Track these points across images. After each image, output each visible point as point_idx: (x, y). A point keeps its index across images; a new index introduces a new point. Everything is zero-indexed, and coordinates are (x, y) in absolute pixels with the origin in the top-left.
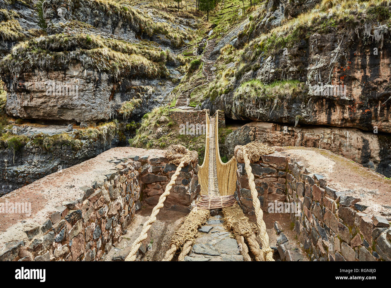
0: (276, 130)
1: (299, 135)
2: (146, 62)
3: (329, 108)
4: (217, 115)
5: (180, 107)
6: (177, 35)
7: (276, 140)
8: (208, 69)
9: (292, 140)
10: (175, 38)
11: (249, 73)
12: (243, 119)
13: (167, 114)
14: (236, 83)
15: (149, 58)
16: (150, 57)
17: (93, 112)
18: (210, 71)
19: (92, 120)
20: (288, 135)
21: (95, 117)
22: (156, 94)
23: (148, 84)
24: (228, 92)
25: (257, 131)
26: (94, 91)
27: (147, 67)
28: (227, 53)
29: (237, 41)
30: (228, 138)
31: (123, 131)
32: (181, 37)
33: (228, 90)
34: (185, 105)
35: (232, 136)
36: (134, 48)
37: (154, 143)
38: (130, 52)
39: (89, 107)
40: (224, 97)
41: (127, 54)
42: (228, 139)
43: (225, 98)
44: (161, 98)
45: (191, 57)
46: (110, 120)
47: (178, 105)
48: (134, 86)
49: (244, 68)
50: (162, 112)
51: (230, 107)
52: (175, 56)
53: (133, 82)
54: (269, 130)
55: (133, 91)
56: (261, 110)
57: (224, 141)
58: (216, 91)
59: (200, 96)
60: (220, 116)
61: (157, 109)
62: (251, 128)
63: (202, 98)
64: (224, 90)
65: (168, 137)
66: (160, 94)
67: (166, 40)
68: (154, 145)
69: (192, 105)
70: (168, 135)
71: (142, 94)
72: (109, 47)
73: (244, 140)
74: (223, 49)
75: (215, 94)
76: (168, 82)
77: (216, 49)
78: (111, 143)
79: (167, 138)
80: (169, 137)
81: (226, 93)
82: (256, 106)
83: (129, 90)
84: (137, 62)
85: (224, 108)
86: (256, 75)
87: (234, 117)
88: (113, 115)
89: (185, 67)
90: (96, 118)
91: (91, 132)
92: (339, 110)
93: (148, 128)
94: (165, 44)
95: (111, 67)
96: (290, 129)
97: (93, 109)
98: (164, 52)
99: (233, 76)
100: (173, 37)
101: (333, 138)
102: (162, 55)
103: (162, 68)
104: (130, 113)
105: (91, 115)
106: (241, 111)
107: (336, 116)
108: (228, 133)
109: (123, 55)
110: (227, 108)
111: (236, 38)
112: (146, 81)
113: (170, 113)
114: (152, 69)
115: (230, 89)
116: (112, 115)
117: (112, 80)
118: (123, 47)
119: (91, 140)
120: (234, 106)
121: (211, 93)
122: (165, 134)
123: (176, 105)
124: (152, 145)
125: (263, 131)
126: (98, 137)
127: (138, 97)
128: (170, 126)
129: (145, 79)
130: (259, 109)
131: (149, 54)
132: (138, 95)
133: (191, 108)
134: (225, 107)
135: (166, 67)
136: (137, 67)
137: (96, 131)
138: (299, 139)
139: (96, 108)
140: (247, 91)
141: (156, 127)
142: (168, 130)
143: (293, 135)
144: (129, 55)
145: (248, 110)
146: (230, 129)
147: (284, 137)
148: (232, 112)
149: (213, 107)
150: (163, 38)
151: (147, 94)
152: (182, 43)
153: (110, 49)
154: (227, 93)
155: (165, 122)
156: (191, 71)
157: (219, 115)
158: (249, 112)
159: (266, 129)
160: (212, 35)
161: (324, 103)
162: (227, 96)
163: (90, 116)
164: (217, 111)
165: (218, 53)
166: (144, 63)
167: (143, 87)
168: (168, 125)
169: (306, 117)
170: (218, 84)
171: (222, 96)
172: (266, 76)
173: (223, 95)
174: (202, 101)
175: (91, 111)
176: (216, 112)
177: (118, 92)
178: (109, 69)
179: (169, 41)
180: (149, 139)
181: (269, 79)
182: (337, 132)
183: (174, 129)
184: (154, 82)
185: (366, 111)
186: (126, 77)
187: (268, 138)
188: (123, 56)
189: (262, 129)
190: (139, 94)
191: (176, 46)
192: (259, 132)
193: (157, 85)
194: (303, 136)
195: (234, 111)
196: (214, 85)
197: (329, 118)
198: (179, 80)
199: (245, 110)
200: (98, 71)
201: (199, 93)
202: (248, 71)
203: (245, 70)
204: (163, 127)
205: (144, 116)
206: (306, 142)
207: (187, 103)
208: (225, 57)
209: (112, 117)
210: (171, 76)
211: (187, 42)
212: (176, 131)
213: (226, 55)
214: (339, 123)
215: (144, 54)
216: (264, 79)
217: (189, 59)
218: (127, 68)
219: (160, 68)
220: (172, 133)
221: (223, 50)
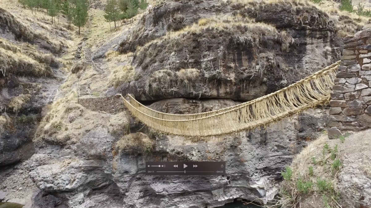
0: (185, 103)
1: (200, 105)
3: (218, 86)
6: (57, 42)
7: (185, 110)
9: (196, 109)
10: (55, 44)
11: (156, 64)
12: (153, 99)
13: (76, 102)
14: (144, 72)
15: (34, 58)
20: (193, 106)
22: (43, 90)
23: (35, 82)
25: (170, 105)
27: (33, 66)
29: (119, 48)
31: (13, 124)
32: (60, 44)
33: (138, 78)
36: (18, 47)
38: (14, 50)
41: (12, 52)
43: (136, 84)
44: (49, 94)
47: (82, 94)
48: (22, 82)
51: (143, 90)
52: (56, 59)
53: (20, 79)
54: (180, 104)
55: (21, 87)
56: (174, 89)
59: (101, 87)
62: (162, 104)
63: (103, 88)
64: (132, 78)
67: (47, 45)
69: (96, 94)
70: (82, 118)
71: (30, 90)
76: (53, 80)
77: (98, 54)
81: (136, 80)
82: (170, 86)
83: (17, 85)
84: (24, 60)
85: (136, 92)
86: (163, 65)
87: (143, 99)
89: (67, 69)
92: (223, 87)
94: (46, 48)
96: (194, 101)
98: (48, 55)
100: (53, 43)
101: (220, 106)
102: (46, 57)
103: (47, 68)
104: (21, 106)
106: (157, 91)
107: (222, 91)
109: (9, 52)
111: (116, 45)
112: (32, 78)
113: (80, 101)
114: (38, 68)
118: (8, 45)
121: (114, 83)
122: (78, 118)
125: (174, 105)
127: (27, 92)
129: (31, 77)
131: (34, 55)
132: (27, 90)
135: (50, 68)
138: (200, 108)
141: (67, 112)
143: (196, 106)
144: (14, 53)
145: (163, 90)
147: (191, 107)
148: (142, 94)
150: (44, 43)
151: (35, 90)
152: (61, 49)
154: (138, 80)
159: (178, 102)
161: (215, 82)
162: (138, 82)
164: (129, 95)
166: (31, 61)
167: (30, 83)
169: (205, 92)
171: (131, 83)
172: (174, 65)
173: (133, 82)
174: (105, 90)
177: (6, 87)
179: (50, 47)
181: (176, 67)
182: (222, 101)
184: (40, 80)
185: (238, 87)
186: (13, 73)
187: (180, 109)
189: (174, 104)
191: (57, 52)
192: (171, 106)
193: (43, 83)
194: (203, 106)
196: (113, 78)
197: (218, 93)
198: (63, 79)
199: (160, 90)
202: (154, 63)
203: (152, 62)
204: (75, 112)
206: (205, 109)
207: (90, 93)
210: (56, 76)
213: (112, 57)
214: (224, 95)
215: (29, 55)
216: (172, 67)
218: (14, 64)
221: (108, 54)
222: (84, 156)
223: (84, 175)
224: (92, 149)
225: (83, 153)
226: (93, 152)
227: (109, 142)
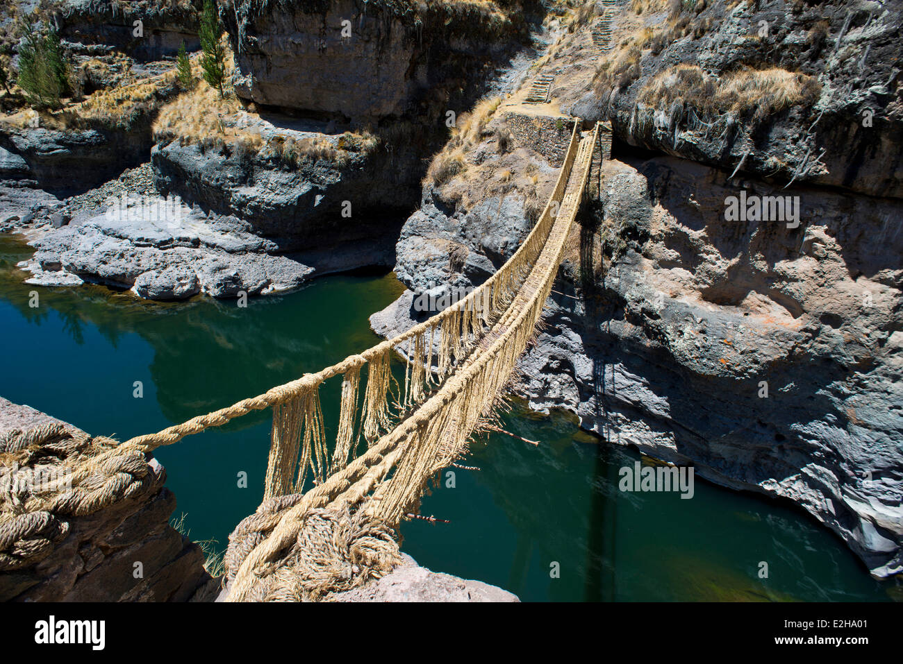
0: (714, 183)
2: (481, 1)
3: (860, 149)
4: (596, 131)
5: (530, 106)
11: (683, 42)
12: (649, 148)
13: (501, 118)
19: (371, 115)
23: (484, 51)
24: (629, 83)
25: (673, 178)
26: (377, 59)
27: (483, 14)
34: (543, 101)
37: (468, 172)
40: (617, 95)
46: (404, 118)
49: (676, 27)
50: (493, 113)
51: (625, 119)
56: (689, 135)
59: (574, 85)
60: (603, 135)
62: (660, 169)
71: (468, 71)
73: (641, 194)
75: (604, 84)
83: (444, 60)
85: (613, 118)
86: (698, 47)
87: (631, 141)
90: (379, 113)
92: (885, 157)
99: (648, 47)
106: (646, 130)
107: (874, 169)
110: (619, 118)
112: (480, 43)
113: (508, 117)
115: (634, 78)
117: (410, 39)
120: (634, 115)
121: (597, 81)
122: (491, 157)
127: (462, 75)
128: (504, 143)
129: (478, 40)
130: (685, 131)
134: (616, 116)
135: (523, 16)
136: (465, 10)
140: (668, 86)
148: (628, 127)
151: (478, 71)
154: (626, 86)
155: (497, 133)
156: (573, 28)
157: (601, 131)
161: (851, 134)
162: (624, 92)
164: (598, 124)
166: (479, 4)
167: (472, 54)
168: (500, 140)
169: (792, 163)
171: (614, 92)
172: (721, 54)
173: (616, 89)
174: (576, 97)
177: (422, 64)
178: (406, 14)
181: (725, 62)
182: (861, 206)
186: (441, 33)
192: (676, 183)
195: (632, 127)
197: (851, 173)
200: (385, 19)
201: (575, 79)
203: (676, 34)
204: (490, 142)
207: (547, 97)
210: (532, 37)
214: (876, 187)
216: (714, 60)
222: (474, 244)
223: (466, 279)
224: (488, 234)
225: (474, 237)
226: (487, 241)
227: (517, 230)
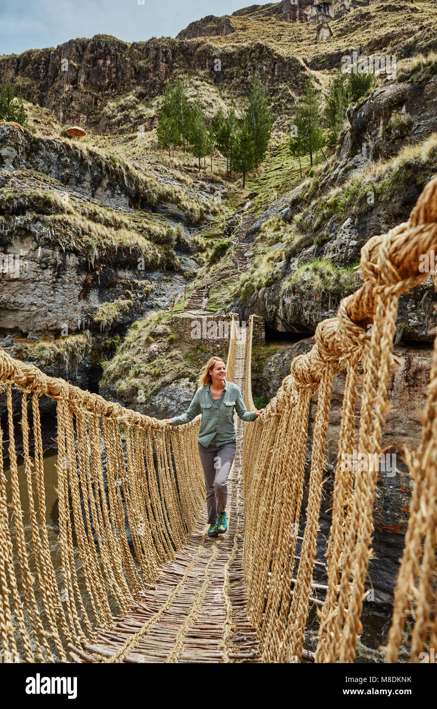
1: (402, 360)
2: (143, 242)
4: (251, 324)
5: (190, 312)
6: (195, 206)
8: (241, 254)
10: (192, 210)
11: (310, 250)
12: (297, 331)
13: (168, 322)
14: (286, 269)
15: (148, 236)
16: (150, 235)
17: (50, 316)
18: (243, 256)
19: (48, 330)
21: (52, 326)
22: (156, 294)
23: (145, 278)
24: (272, 283)
26: (54, 282)
27: (144, 251)
28: (273, 229)
29: (288, 211)
30: (269, 363)
31: (99, 349)
32: (201, 210)
33: (272, 280)
34: (200, 308)
35: (276, 360)
36: (126, 220)
37: (142, 369)
38: (118, 226)
39: (44, 309)
40: (264, 293)
41: (113, 228)
42: (270, 365)
43: (266, 294)
44: (164, 301)
45: (215, 240)
46: (78, 331)
47: (188, 308)
48: (121, 279)
49: (301, 242)
50: (160, 319)
51: (274, 310)
52: (189, 237)
53: (121, 273)
55: (119, 288)
56: (331, 313)
57: (262, 369)
58: (251, 285)
59: (225, 294)
60: (257, 326)
61: (153, 315)
63: (227, 297)
64: (264, 281)
65: (167, 359)
66: (164, 295)
67: (177, 212)
68: (143, 373)
69: (211, 309)
70: (168, 356)
71: (133, 293)
72: (84, 214)
74: (265, 223)
75: (250, 290)
76: (178, 277)
77: (256, 225)
78: (77, 369)
79: (164, 361)
80: (169, 360)
81: (268, 285)
82: (322, 306)
83: (113, 285)
84: (128, 241)
85: (263, 312)
86: (322, 252)
87: (280, 328)
88: (84, 324)
89: (205, 254)
90: (54, 327)
91: (43, 348)
93: (135, 344)
94: (175, 218)
95: (84, 245)
97: (50, 311)
98: (174, 229)
99: (281, 260)
100: (189, 208)
102: (170, 233)
103: (168, 255)
104: (112, 321)
105: (47, 321)
106: (294, 314)
108: (270, 354)
109: (105, 228)
110: (269, 310)
111: (286, 206)
112: (142, 272)
113: (173, 321)
114: (153, 254)
115: (276, 279)
116: (82, 322)
117: (83, 267)
118: (107, 217)
119: (43, 362)
120: (281, 307)
121: (243, 289)
122: (162, 355)
123: (185, 308)
124: (139, 373)
126: (56, 359)
127: (128, 296)
128: (171, 341)
130: (328, 310)
131: (149, 232)
132: (128, 293)
133: (209, 313)
134: (266, 310)
135: (175, 253)
136: (128, 248)
137: (52, 348)
138: (401, 367)
139: (55, 310)
140: (306, 279)
141: (148, 342)
142: (168, 348)
144: (116, 230)
145: (306, 313)
146: (272, 347)
148: (277, 318)
149: (246, 312)
150: (172, 208)
151: (141, 293)
152: (202, 218)
153: (85, 218)
154: (271, 286)
155: (165, 334)
156: (214, 260)
157: (255, 323)
158: (310, 315)
160: (249, 208)
162: (270, 290)
163: (45, 322)
164: (252, 317)
165: (258, 230)
166: (140, 243)
167: (136, 281)
168: (168, 339)
170: (256, 274)
171: (261, 291)
173: (263, 289)
174: (227, 302)
175: (46, 316)
176: (250, 318)
177: (94, 287)
178: (79, 248)
179: (182, 214)
180: (135, 363)
183: (178, 347)
184: (155, 275)
186: (109, 264)
188: (105, 231)
190: (130, 292)
191: (193, 223)
193: (160, 280)
194: (409, 362)
195: (281, 314)
196: (248, 277)
198: (195, 274)
199: (301, 313)
200: (61, 251)
201: (224, 290)
202: (307, 247)
203: (303, 245)
204: (160, 342)
205: (132, 325)
206: (414, 373)
207: (204, 305)
208: (268, 236)
209: (81, 326)
210: (183, 268)
211: (210, 217)
212: (181, 350)
213: (270, 233)
215: (142, 231)
216: (337, 257)
217: (212, 243)
218: (110, 249)
219: (165, 253)
220: (174, 353)
221: (266, 226)
